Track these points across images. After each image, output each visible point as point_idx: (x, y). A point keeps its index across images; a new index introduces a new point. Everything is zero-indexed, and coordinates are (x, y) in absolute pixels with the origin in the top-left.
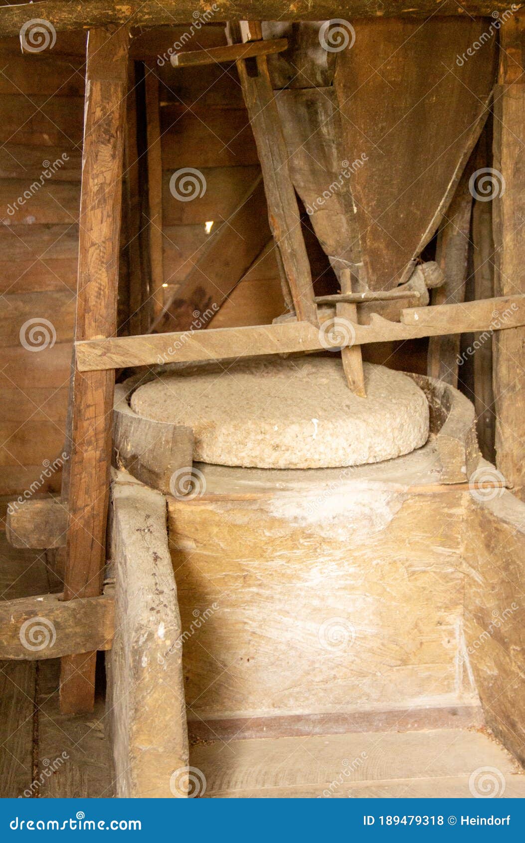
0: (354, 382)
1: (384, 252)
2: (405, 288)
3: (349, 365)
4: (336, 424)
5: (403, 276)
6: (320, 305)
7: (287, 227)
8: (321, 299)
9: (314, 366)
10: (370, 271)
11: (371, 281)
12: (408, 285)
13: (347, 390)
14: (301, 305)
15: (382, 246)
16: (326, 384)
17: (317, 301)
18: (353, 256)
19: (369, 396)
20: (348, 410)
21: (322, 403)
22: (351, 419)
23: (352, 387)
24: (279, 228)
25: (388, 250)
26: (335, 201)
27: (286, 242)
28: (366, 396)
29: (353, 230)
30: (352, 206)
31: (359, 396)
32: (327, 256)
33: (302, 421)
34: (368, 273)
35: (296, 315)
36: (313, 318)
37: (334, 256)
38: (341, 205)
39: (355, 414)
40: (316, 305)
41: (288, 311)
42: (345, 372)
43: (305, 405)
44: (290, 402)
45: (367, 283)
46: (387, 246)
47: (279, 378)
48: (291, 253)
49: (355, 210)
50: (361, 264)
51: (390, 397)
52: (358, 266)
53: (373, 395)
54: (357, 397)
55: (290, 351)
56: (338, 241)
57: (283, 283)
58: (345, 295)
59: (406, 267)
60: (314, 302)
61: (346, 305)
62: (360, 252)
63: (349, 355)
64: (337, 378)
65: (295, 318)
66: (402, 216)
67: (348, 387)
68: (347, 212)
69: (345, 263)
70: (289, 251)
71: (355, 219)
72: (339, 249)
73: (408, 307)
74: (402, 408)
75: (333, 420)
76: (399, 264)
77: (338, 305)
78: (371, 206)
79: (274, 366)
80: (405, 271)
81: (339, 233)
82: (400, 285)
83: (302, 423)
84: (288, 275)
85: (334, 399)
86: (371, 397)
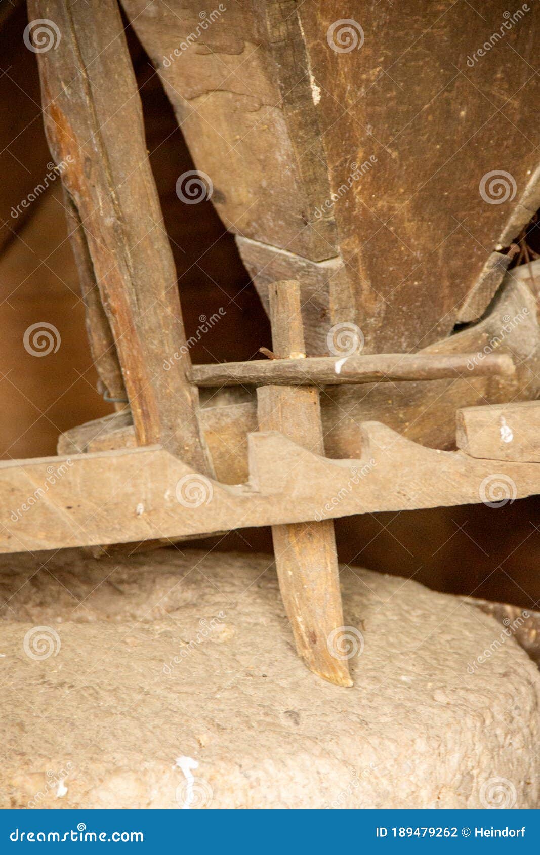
0: (313, 638)
1: (410, 226)
2: (477, 337)
3: (299, 583)
4: (253, 774)
5: (468, 300)
6: (207, 391)
7: (102, 145)
8: (209, 371)
9: (189, 582)
10: (366, 284)
11: (368, 315)
12: (487, 331)
13: (292, 662)
14: (149, 392)
15: (402, 207)
16: (225, 643)
17: (199, 377)
18: (310, 236)
19: (359, 682)
20: (294, 729)
21: (210, 705)
22: (304, 757)
23: (307, 653)
24: (75, 147)
25: (423, 220)
26: (254, 64)
27: (99, 191)
28: (351, 683)
29: (310, 159)
30: (306, 81)
31: (329, 680)
32: (231, 237)
33: (146, 765)
34: (358, 292)
35: (130, 423)
36: (184, 432)
37: (251, 236)
38: (270, 78)
39: (315, 739)
40: (195, 390)
41: (109, 409)
42: (286, 604)
43: (156, 714)
44: (109, 701)
45: (356, 321)
46: (417, 208)
47: (80, 621)
48: (115, 228)
49: (316, 97)
50: (336, 264)
51: (430, 685)
52: (327, 270)
53: (375, 679)
54: (324, 683)
55: (108, 541)
56: (262, 192)
57: (91, 321)
58: (285, 363)
59: (477, 274)
60: (189, 382)
61: (288, 393)
62: (332, 225)
63: (296, 550)
64: (262, 620)
65: (131, 430)
66: (463, 113)
67: (296, 652)
68: (289, 101)
69: (286, 259)
70: (109, 221)
71: (314, 123)
72: (269, 216)
73: (481, 403)
74: (469, 722)
75: (246, 762)
76: (456, 263)
77: (262, 393)
78: (368, 81)
79: (65, 582)
80: (476, 286)
81: (265, 165)
82: (460, 327)
83: (145, 772)
84: (106, 297)
85: (250, 691)
86: (365, 684)
